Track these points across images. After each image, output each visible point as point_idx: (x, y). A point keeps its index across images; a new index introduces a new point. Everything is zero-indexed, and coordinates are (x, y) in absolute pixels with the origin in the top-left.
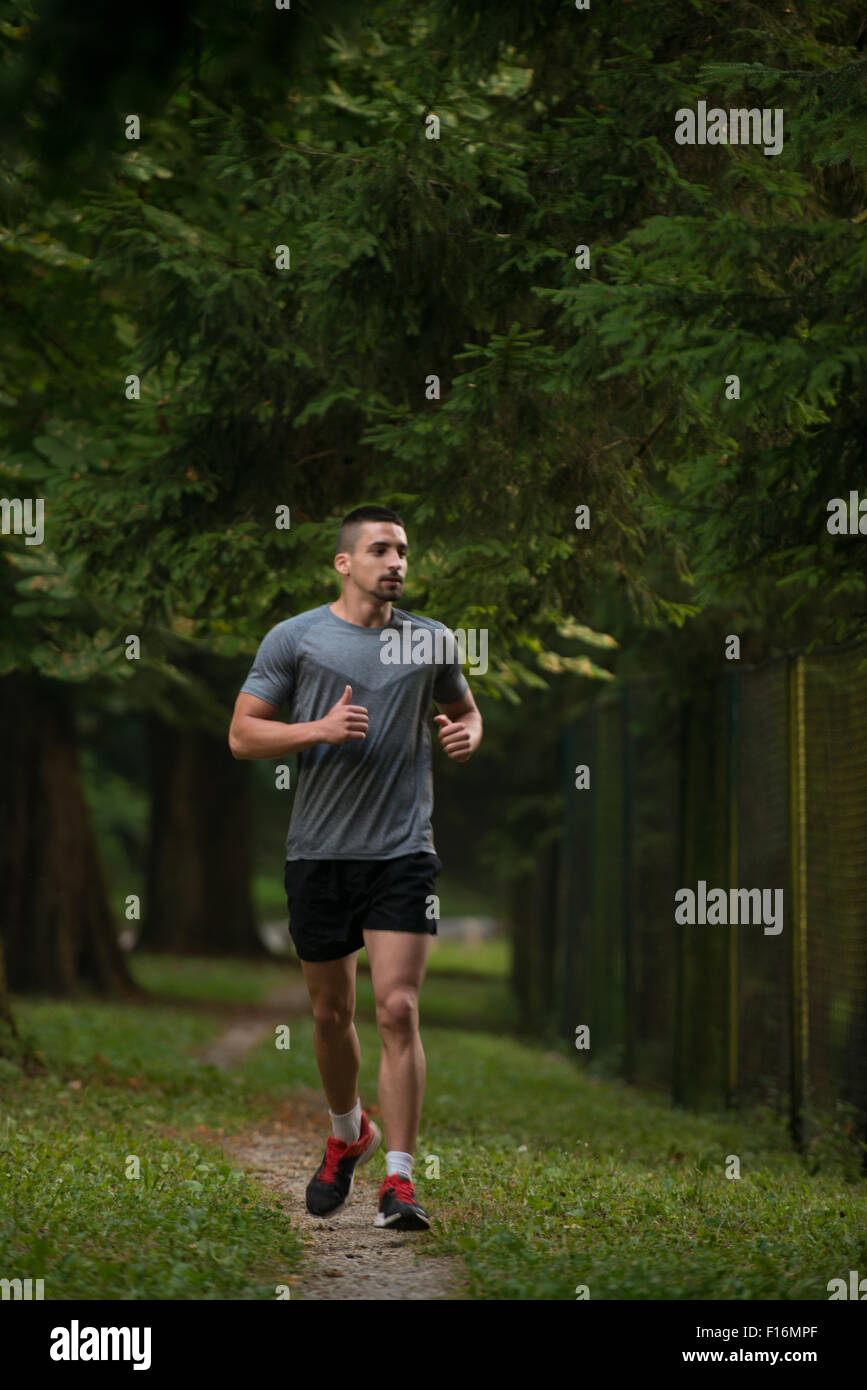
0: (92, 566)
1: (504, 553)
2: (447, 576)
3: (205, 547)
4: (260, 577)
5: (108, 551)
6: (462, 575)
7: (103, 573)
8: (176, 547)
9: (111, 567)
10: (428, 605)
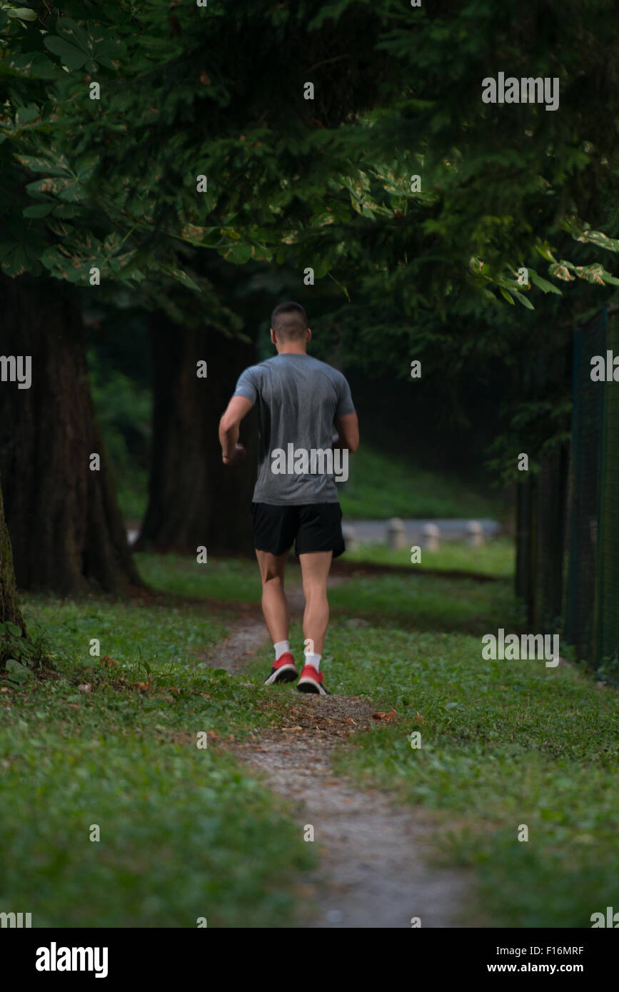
0: (103, 172)
1: (521, 164)
2: (463, 186)
3: (218, 153)
4: (273, 185)
5: (120, 156)
6: (477, 185)
7: (115, 177)
8: (188, 153)
9: (123, 173)
10: (443, 215)
